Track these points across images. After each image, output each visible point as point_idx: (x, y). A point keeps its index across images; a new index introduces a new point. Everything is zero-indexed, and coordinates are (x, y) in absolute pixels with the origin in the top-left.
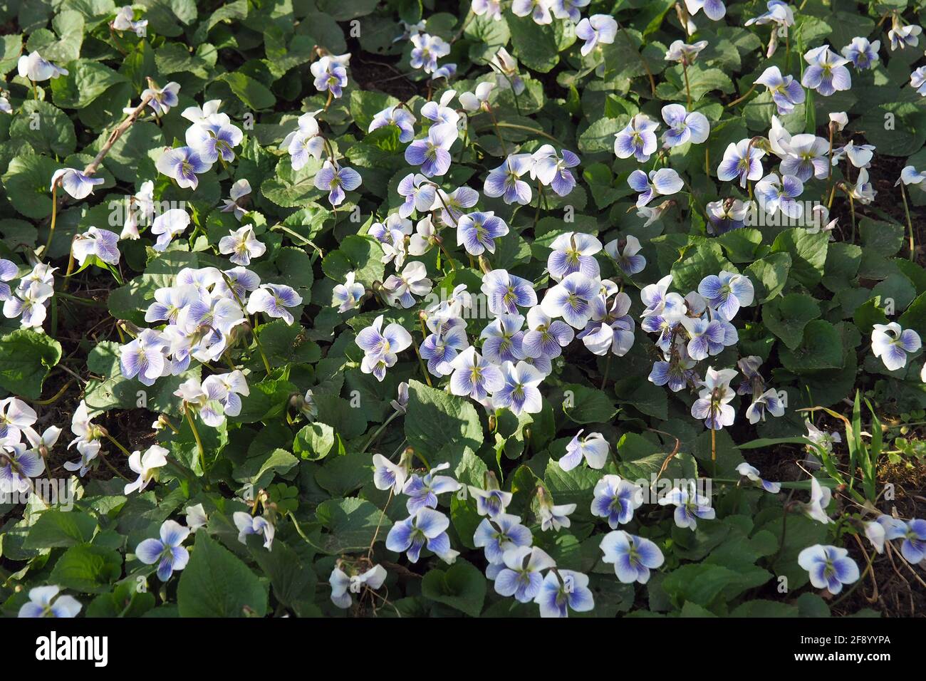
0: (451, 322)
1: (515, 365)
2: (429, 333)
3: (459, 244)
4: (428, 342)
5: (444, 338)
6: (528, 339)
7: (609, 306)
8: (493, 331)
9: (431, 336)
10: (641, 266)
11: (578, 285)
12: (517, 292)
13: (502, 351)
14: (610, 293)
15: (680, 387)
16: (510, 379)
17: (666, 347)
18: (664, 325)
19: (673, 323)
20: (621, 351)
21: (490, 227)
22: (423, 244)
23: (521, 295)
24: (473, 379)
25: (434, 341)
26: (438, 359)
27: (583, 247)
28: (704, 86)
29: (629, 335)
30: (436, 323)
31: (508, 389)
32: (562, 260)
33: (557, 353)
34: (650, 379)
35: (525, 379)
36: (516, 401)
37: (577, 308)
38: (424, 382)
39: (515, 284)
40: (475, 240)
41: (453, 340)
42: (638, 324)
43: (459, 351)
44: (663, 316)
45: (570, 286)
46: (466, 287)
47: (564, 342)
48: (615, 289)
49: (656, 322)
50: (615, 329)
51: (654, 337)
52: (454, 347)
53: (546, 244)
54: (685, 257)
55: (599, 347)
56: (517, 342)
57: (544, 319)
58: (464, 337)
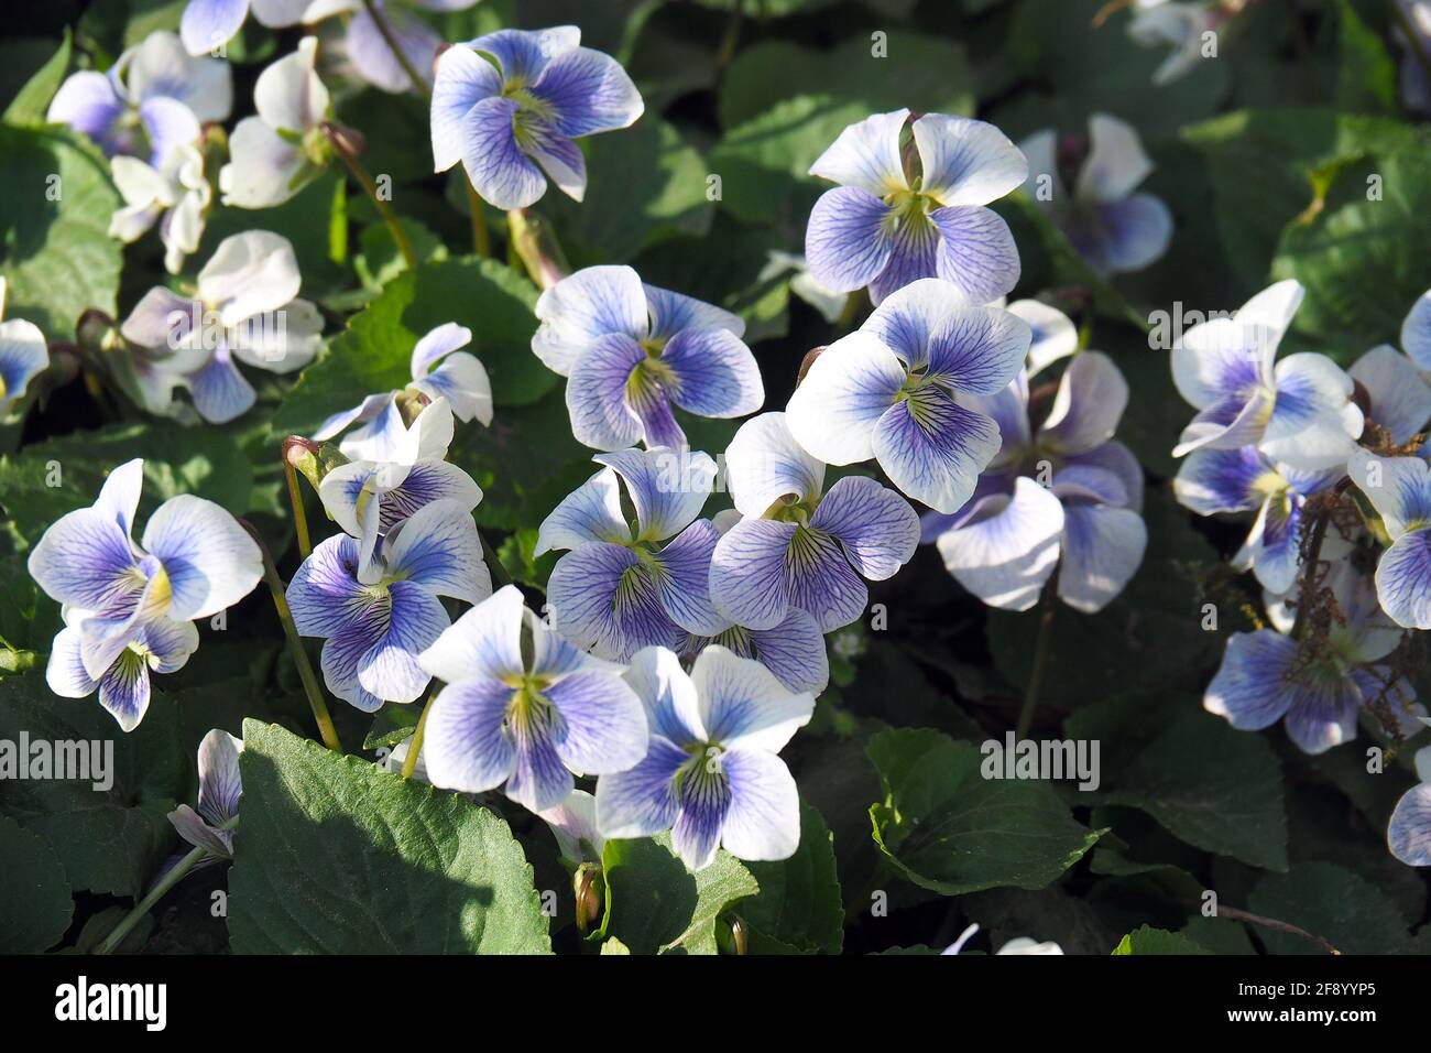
0: (416, 487)
1: (687, 663)
2: (323, 527)
3: (442, 164)
4: (321, 563)
5: (393, 552)
6: (733, 551)
7: (1040, 407)
8: (593, 523)
9: (333, 543)
10: (1148, 242)
11: (936, 330)
12: (677, 358)
13: (626, 601)
14: (1044, 356)
15: (1336, 734)
16: (666, 719)
17: (1279, 576)
18: (1267, 484)
19: (1306, 476)
20: (1095, 589)
21: (567, 92)
22: (283, 162)
23: (699, 371)
24: (517, 725)
25: (350, 566)
26: (365, 638)
27: (952, 173)
29: (1123, 527)
30: (355, 489)
31: (660, 763)
32: (866, 223)
33: (848, 608)
34: (1214, 704)
35: (728, 721)
36: (692, 809)
37: (932, 426)
38: (309, 731)
39: (668, 323)
40: (509, 149)
41: (427, 561)
42: (1157, 481)
43: (457, 608)
44: (1268, 447)
45: (905, 336)
46: (465, 335)
47: (878, 564)
48: (1065, 340)
49: (1231, 473)
50: (1066, 501)
51: (1228, 532)
52: (431, 590)
53: (770, 154)
54: (1334, 204)
55: (1006, 575)
56: (689, 566)
57: (797, 469)
58: (467, 547)
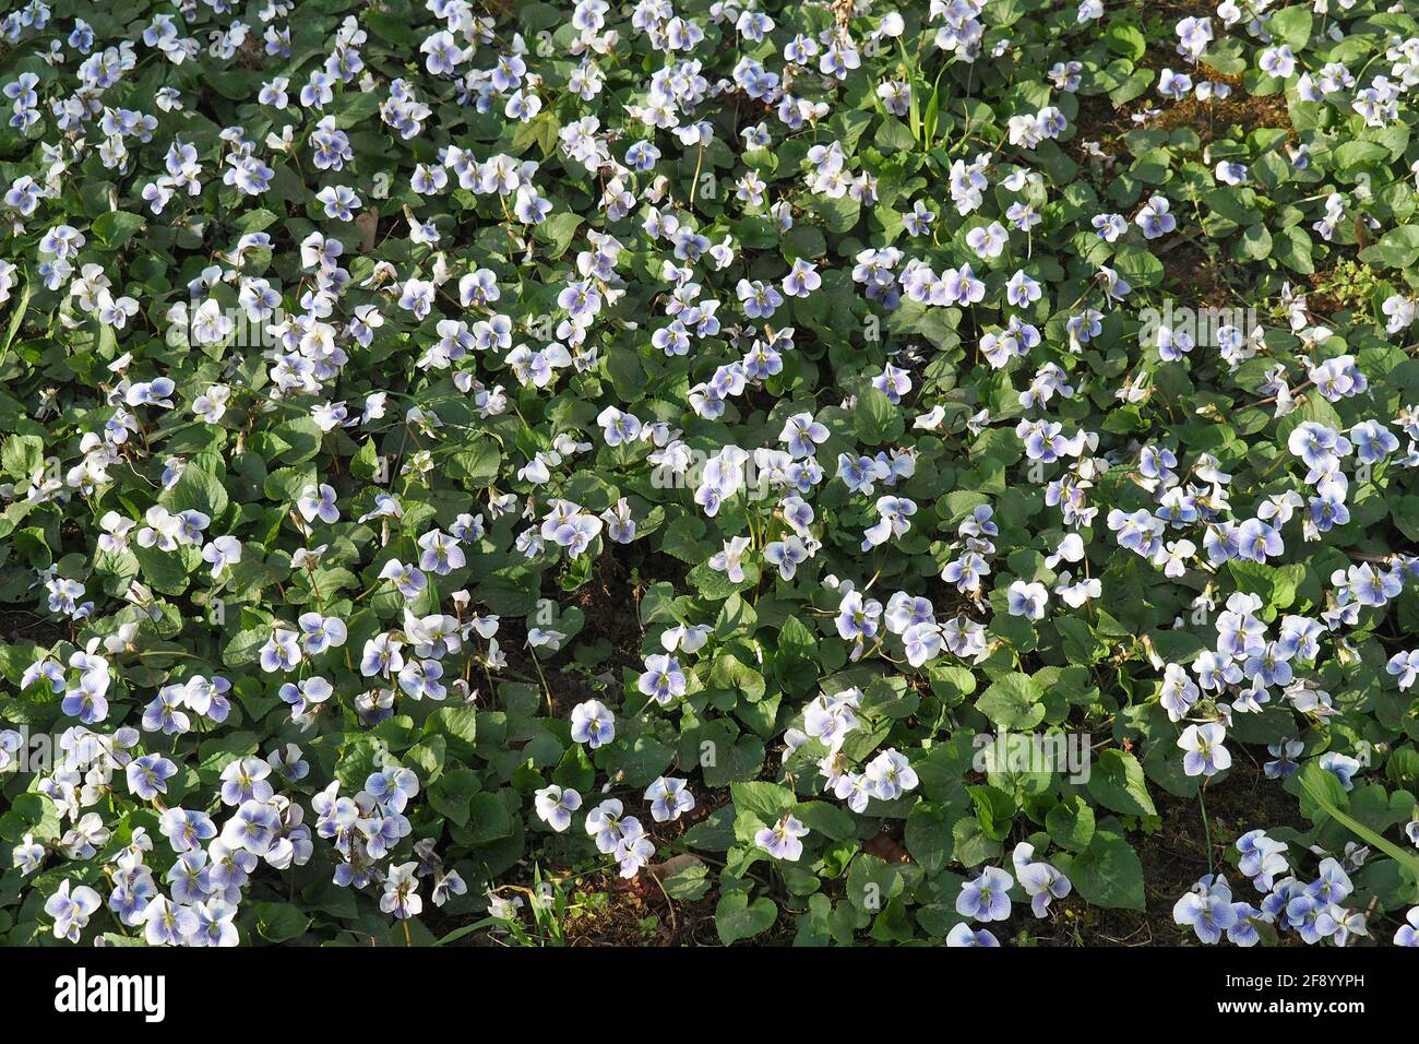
28: (330, 585)
